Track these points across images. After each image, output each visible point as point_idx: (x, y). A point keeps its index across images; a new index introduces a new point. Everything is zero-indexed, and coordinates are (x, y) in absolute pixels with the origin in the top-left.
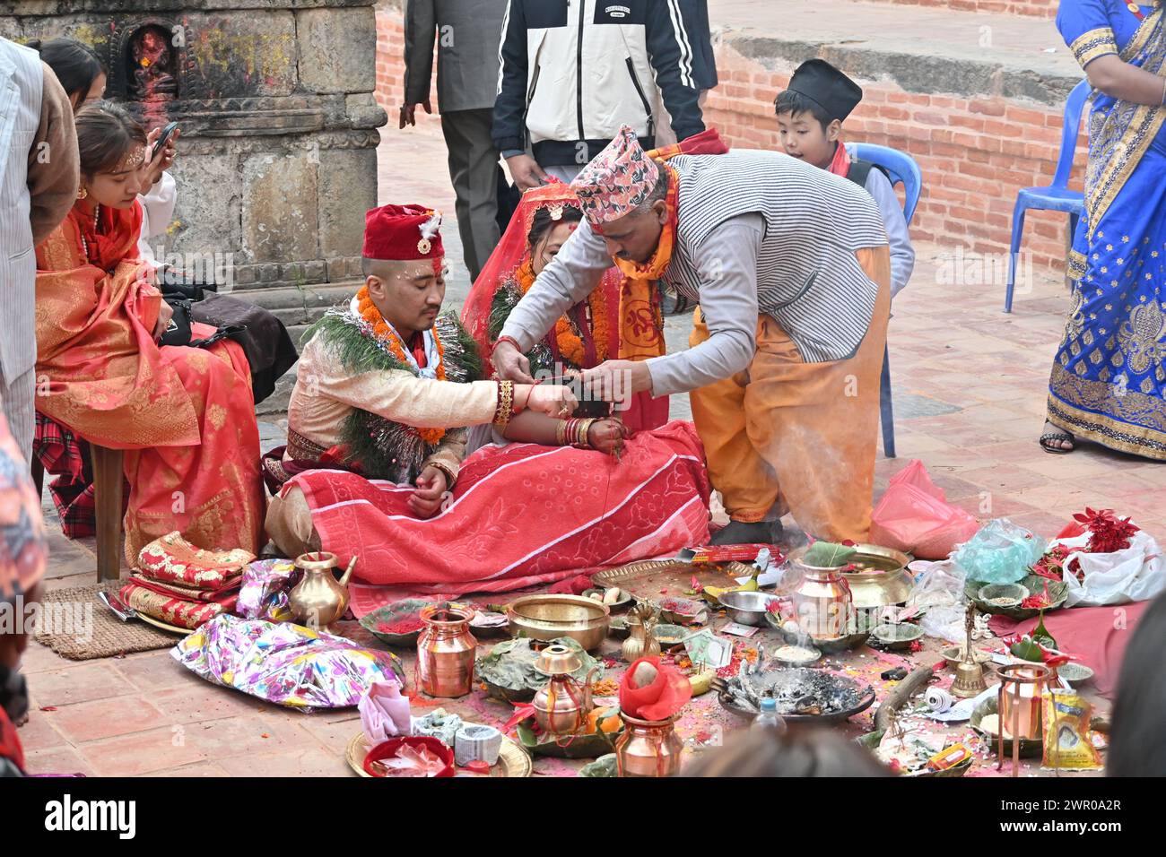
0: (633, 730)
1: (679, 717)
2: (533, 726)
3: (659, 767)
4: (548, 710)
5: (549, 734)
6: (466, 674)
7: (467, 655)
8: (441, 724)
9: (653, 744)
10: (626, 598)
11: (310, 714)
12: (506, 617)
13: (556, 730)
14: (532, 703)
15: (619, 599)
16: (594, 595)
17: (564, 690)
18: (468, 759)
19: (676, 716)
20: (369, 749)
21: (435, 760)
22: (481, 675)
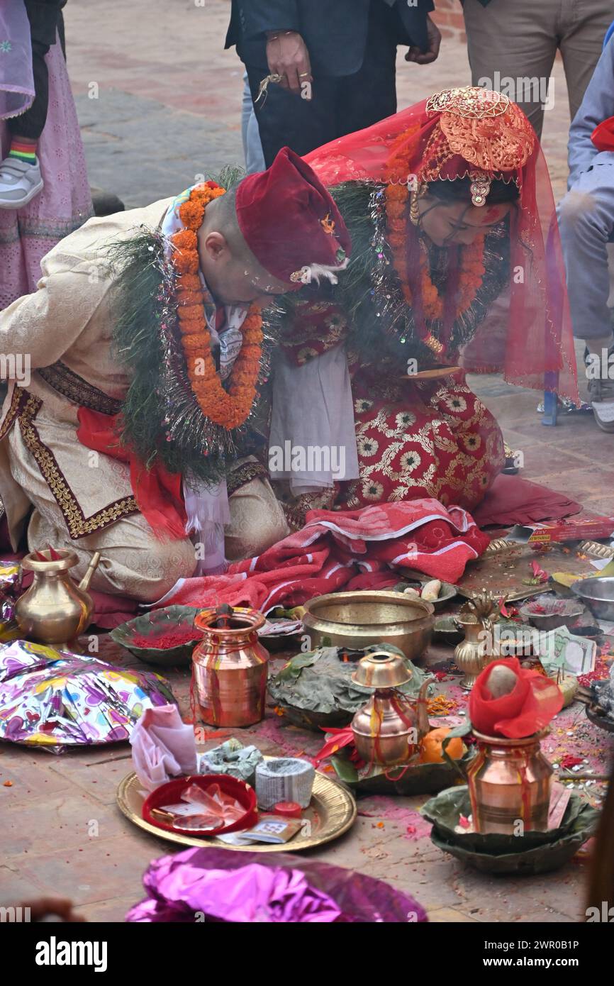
0: (489, 752)
1: (547, 734)
2: (352, 756)
3: (525, 797)
4: (373, 735)
5: (373, 766)
6: (257, 697)
7: (257, 672)
8: (236, 759)
9: (515, 768)
10: (451, 592)
11: (61, 755)
12: (299, 622)
13: (383, 760)
14: (352, 728)
15: (440, 594)
16: (408, 590)
17: (392, 709)
18: (273, 801)
19: (542, 732)
20: (145, 795)
21: (233, 804)
22: (277, 695)
